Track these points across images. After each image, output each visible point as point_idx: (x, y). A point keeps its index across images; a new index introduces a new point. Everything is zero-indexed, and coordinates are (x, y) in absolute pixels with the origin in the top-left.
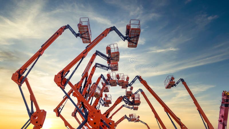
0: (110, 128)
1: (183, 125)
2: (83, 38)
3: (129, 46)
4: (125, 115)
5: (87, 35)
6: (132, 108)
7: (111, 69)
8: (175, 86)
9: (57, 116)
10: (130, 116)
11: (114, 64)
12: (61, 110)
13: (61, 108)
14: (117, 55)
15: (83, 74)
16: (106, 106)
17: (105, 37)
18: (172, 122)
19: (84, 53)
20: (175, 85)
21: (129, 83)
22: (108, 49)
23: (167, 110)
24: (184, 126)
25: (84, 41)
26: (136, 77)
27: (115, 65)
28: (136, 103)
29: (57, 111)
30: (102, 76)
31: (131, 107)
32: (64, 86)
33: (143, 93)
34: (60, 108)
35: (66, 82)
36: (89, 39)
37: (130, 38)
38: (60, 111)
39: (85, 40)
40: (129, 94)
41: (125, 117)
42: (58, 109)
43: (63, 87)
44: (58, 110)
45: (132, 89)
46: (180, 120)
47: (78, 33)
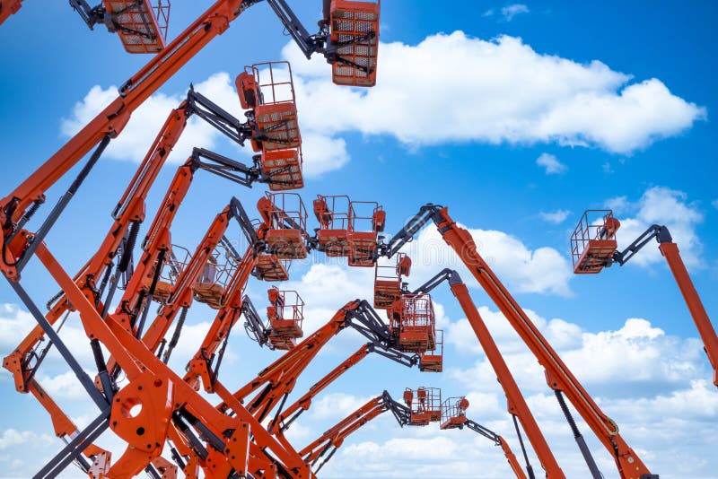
0: (228, 451)
1: (630, 453)
2: (123, 29)
3: (338, 79)
4: (386, 394)
5: (138, 18)
6: (413, 362)
7: (267, 181)
8: (622, 263)
9: (19, 388)
10: (408, 396)
11: (280, 156)
12: (40, 360)
13: (39, 352)
14: (289, 120)
15: (119, 206)
16: (278, 344)
17: (221, 33)
18: (577, 434)
19: (111, 118)
20: (619, 258)
21: (386, 241)
22: (247, 87)
23: (560, 380)
24: (631, 460)
25: (130, 42)
26: (423, 209)
27: (280, 162)
28: (404, 339)
29: (18, 366)
30: (234, 209)
31: (407, 358)
32: (13, 269)
33: (459, 290)
34: (33, 354)
35: (26, 248)
36: (155, 36)
37: (336, 43)
38: (32, 364)
39: (132, 39)
40: (389, 294)
41: (387, 402)
42: (24, 355)
43: (11, 273)
44: (22, 360)
45: (404, 267)
46: (614, 428)
47: (96, 8)
